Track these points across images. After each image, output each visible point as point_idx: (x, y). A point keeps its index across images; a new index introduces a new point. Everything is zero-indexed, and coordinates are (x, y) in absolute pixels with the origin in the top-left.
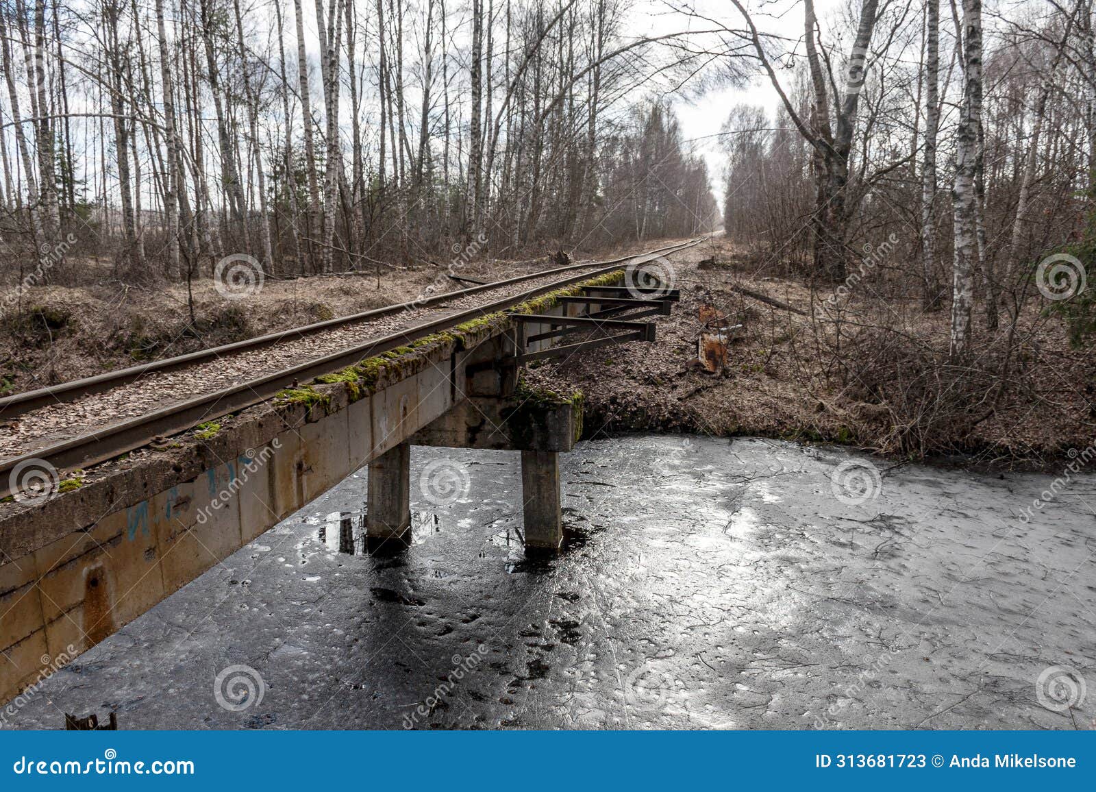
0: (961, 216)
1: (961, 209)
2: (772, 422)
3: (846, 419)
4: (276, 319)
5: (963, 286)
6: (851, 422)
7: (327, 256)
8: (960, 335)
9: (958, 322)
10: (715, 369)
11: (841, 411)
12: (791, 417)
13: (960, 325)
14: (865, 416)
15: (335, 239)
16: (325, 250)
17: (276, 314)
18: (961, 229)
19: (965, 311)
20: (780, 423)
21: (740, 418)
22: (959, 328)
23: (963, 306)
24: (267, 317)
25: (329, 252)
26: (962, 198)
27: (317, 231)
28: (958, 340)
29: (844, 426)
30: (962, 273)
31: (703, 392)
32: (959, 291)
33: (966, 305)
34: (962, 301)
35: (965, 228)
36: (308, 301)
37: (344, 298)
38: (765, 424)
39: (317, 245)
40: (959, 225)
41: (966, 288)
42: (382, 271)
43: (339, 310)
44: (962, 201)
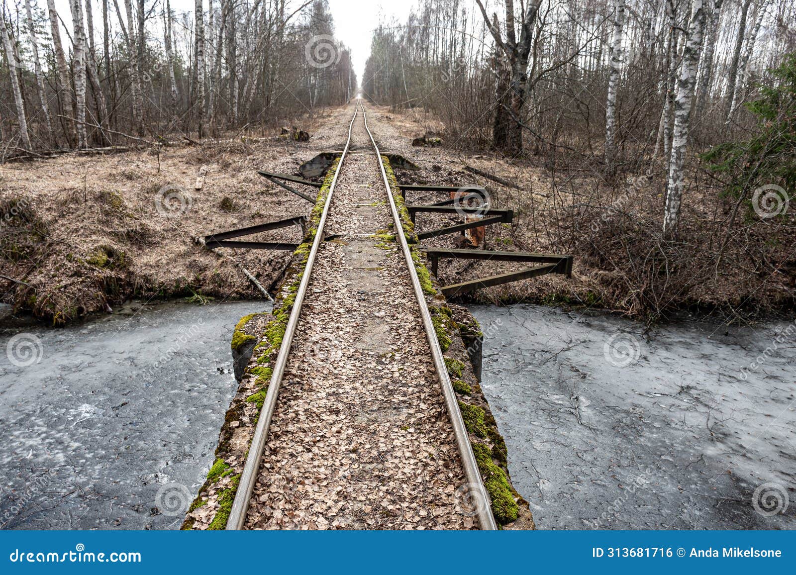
0: (681, 122)
1: (682, 116)
2: (535, 291)
3: (590, 285)
4: (65, 208)
5: (678, 177)
6: (594, 288)
7: (81, 131)
8: (673, 216)
9: (672, 206)
10: (478, 243)
11: (584, 278)
12: (547, 285)
13: (674, 208)
14: (605, 282)
15: (88, 116)
16: (79, 126)
17: (65, 203)
18: (681, 132)
19: (678, 197)
20: (540, 290)
21: (510, 287)
22: (672, 210)
23: (677, 193)
24: (54, 206)
25: (83, 127)
26: (683, 107)
27: (69, 108)
28: (671, 219)
29: (591, 291)
30: (679, 167)
31: (475, 266)
32: (675, 181)
33: (679, 192)
34: (676, 189)
35: (684, 131)
36: (97, 190)
37: (129, 184)
38: (529, 292)
39: (70, 120)
40: (679, 129)
41: (680, 179)
42: (140, 146)
43: (127, 196)
44: (683, 109)
